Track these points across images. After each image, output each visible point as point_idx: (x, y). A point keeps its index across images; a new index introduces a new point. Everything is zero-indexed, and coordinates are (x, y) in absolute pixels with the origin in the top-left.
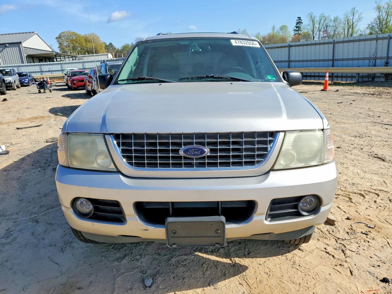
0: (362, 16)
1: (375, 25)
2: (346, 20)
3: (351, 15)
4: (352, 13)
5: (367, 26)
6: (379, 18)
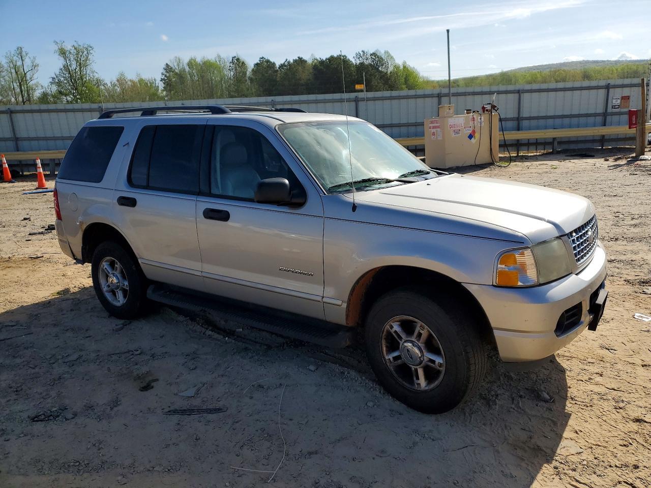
0: (36, 62)
1: (62, 79)
2: (12, 66)
3: (17, 59)
4: (20, 57)
5: (51, 80)
6: (66, 68)
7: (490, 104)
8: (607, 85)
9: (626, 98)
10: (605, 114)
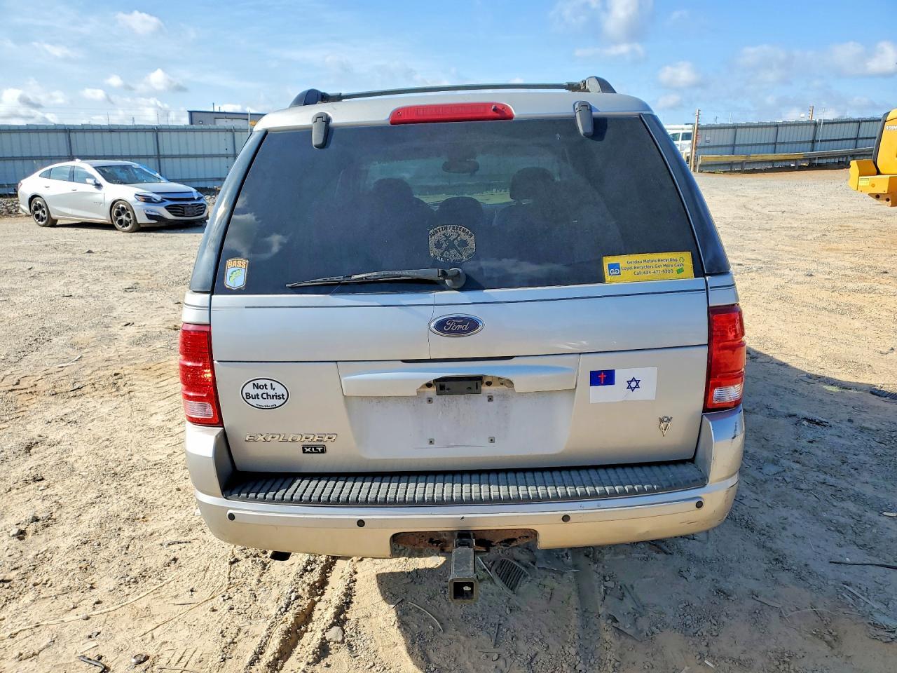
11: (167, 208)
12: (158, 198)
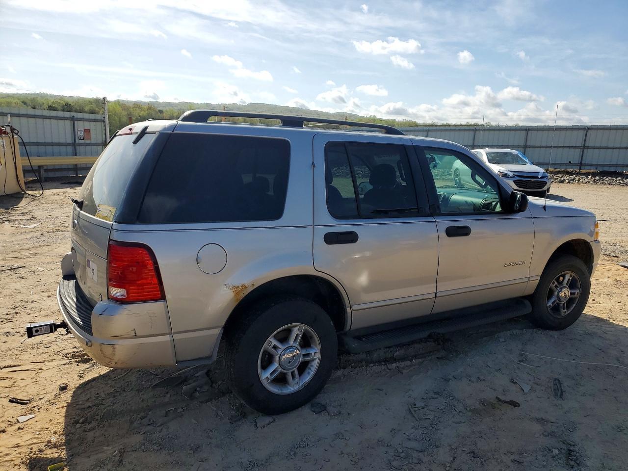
7: (8, 126)
8: (72, 117)
9: (87, 131)
10: (74, 145)
11: (514, 182)
12: (511, 174)
